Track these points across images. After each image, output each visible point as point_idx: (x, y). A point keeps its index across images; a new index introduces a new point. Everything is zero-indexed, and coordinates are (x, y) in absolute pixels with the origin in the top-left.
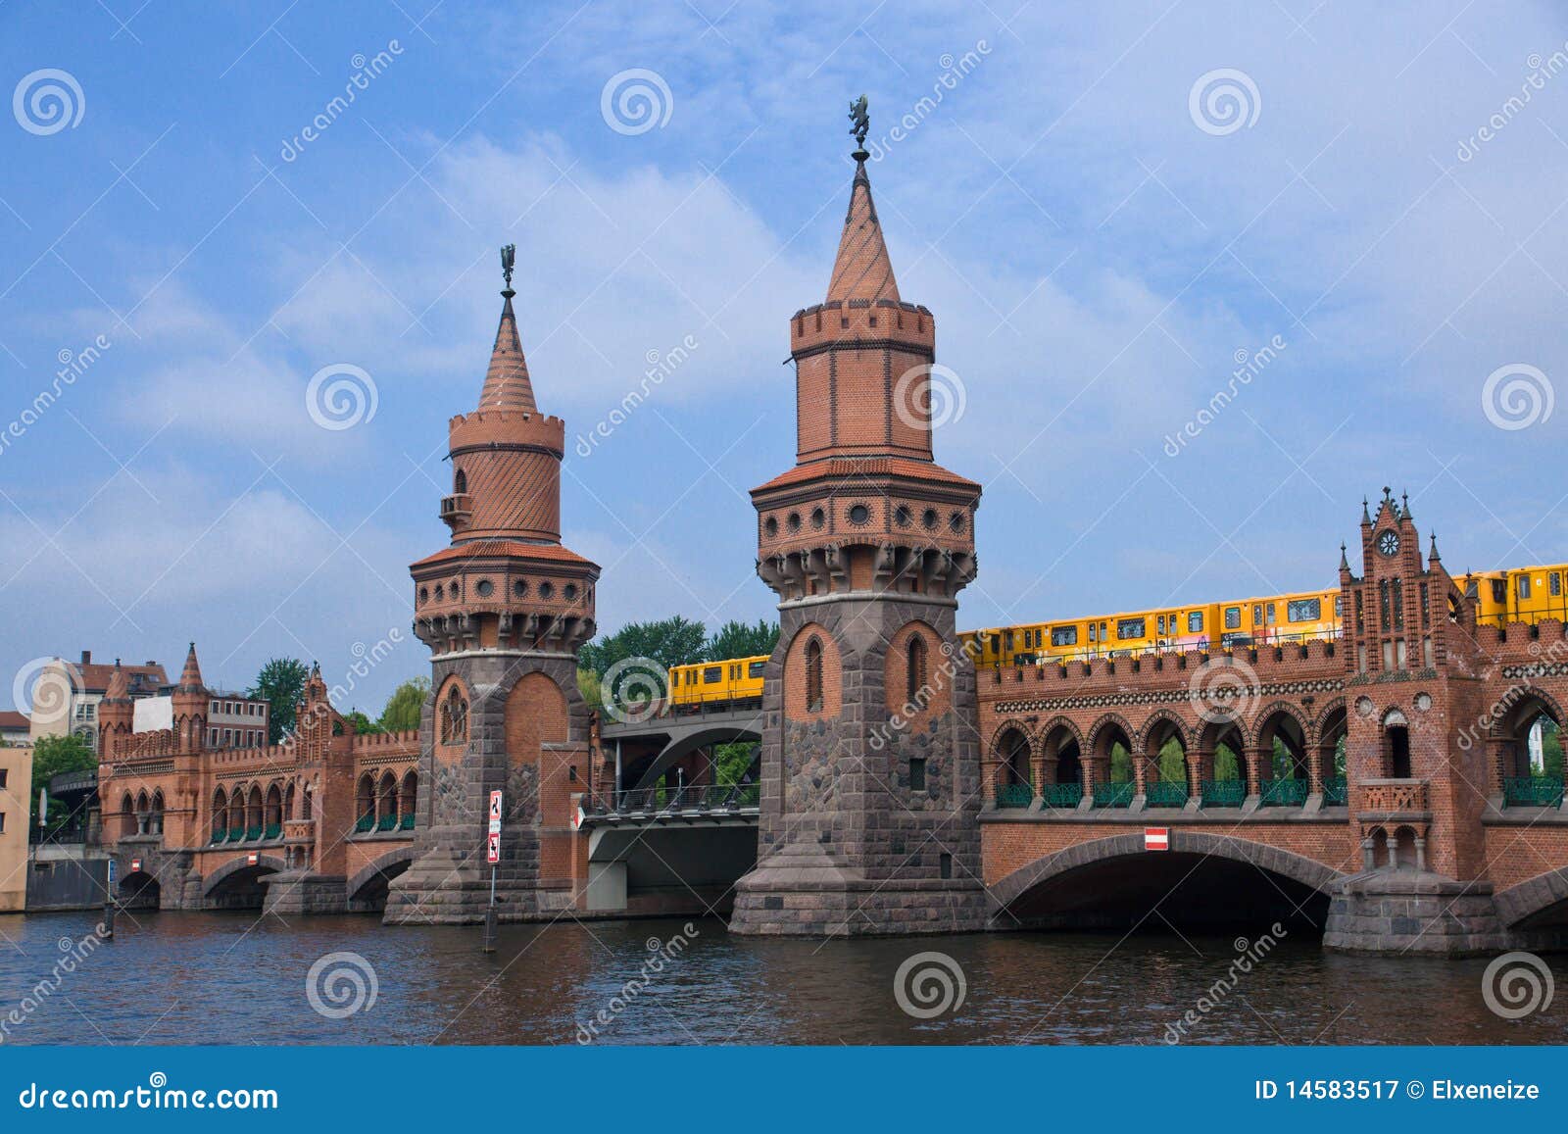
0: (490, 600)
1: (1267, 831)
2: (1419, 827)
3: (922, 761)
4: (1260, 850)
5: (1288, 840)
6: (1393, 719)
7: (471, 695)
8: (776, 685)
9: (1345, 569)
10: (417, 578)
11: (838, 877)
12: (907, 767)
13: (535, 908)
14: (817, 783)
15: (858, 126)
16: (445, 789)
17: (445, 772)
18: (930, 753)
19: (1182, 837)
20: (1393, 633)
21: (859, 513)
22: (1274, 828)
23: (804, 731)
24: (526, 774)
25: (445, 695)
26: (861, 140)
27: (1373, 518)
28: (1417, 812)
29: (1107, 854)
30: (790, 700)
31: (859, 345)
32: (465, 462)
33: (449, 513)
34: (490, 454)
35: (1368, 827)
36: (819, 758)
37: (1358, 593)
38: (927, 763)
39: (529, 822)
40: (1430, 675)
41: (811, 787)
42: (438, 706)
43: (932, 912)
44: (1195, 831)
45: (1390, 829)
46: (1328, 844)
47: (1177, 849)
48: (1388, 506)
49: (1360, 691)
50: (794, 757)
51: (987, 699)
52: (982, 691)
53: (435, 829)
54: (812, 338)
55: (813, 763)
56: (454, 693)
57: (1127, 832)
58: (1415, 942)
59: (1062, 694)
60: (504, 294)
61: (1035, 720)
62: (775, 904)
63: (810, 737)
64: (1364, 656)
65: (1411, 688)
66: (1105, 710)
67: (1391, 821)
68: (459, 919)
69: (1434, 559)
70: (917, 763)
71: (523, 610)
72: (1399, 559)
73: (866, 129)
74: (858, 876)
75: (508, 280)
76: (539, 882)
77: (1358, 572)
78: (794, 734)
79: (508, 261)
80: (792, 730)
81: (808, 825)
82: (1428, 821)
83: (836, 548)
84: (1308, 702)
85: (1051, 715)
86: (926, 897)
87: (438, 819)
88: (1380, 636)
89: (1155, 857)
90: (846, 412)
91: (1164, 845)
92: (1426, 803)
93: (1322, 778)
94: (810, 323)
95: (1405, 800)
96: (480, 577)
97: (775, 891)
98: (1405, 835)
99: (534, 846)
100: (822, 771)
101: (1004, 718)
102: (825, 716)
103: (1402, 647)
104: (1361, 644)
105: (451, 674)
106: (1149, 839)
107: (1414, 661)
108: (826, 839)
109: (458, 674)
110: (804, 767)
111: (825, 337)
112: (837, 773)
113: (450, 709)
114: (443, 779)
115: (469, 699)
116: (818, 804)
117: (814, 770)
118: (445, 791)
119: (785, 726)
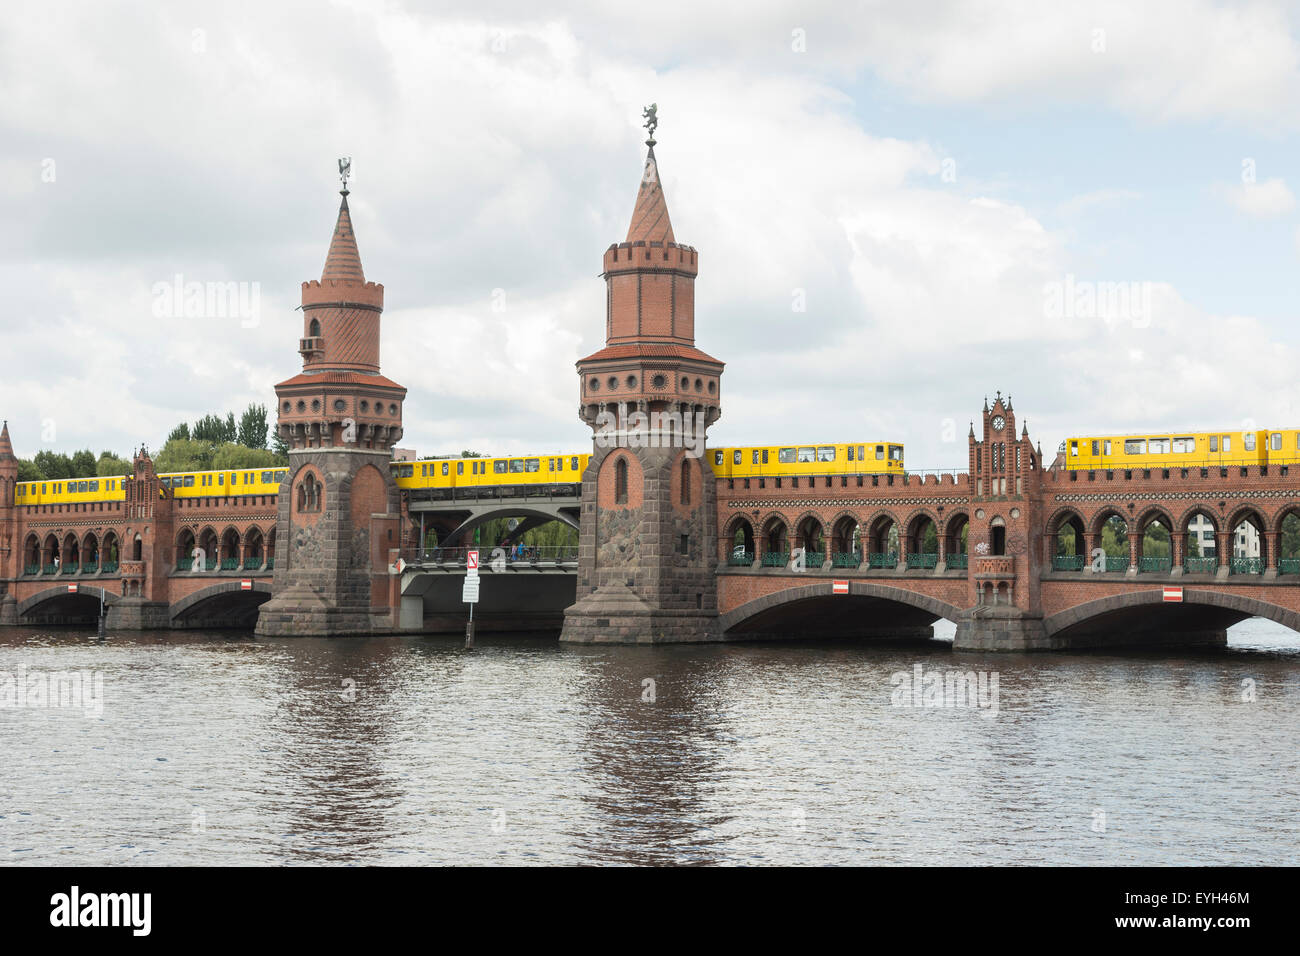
0: (344, 414)
1: (912, 583)
2: (1010, 582)
3: (687, 536)
4: (907, 594)
5: (925, 589)
6: (998, 522)
7: (327, 479)
8: (592, 486)
9: (972, 436)
10: (279, 395)
11: (643, 607)
12: (680, 540)
13: (369, 626)
14: (622, 549)
15: (650, 123)
16: (300, 543)
17: (301, 532)
18: (691, 531)
19: (857, 586)
20: (999, 474)
21: (660, 380)
22: (916, 581)
23: (612, 515)
24: (362, 535)
25: (301, 477)
26: (651, 133)
27: (990, 408)
28: (1009, 574)
29: (806, 595)
30: (603, 496)
31: (656, 271)
32: (318, 314)
33: (307, 350)
34: (339, 310)
35: (982, 582)
36: (624, 532)
37: (979, 450)
38: (689, 538)
39: (364, 568)
40: (1018, 498)
41: (617, 551)
42: (294, 485)
43: (693, 630)
44: (864, 582)
45: (995, 583)
46: (949, 591)
47: (853, 593)
48: (999, 402)
49: (978, 505)
50: (605, 532)
51: (723, 498)
52: (719, 494)
53: (292, 571)
54: (623, 263)
55: (619, 536)
56: (310, 477)
57: (820, 582)
58: (1010, 645)
59: (777, 497)
61: (757, 513)
62: (605, 624)
63: (617, 519)
64: (980, 485)
65: (1008, 505)
66: (806, 509)
67: (997, 579)
68: (325, 633)
69: (1025, 434)
70: (684, 537)
71: (366, 422)
72: (1004, 433)
73: (656, 126)
74: (656, 606)
75: (345, 183)
76: (371, 609)
77: (980, 437)
78: (604, 517)
79: (344, 168)
80: (603, 515)
81: (617, 575)
82: (1015, 579)
83: (645, 402)
84: (940, 509)
85: (768, 510)
86: (688, 621)
87: (294, 564)
88: (992, 475)
89: (840, 598)
90: (647, 313)
91: (845, 590)
92: (1014, 570)
93: (946, 552)
94: (623, 254)
95: (1004, 567)
96: (337, 397)
97: (605, 615)
98: (1003, 586)
99: (368, 584)
100: (625, 542)
101: (734, 510)
102: (629, 507)
103: (1004, 482)
104: (980, 479)
105: (307, 463)
106: (835, 587)
107: (1011, 490)
108: (631, 584)
109: (314, 464)
110: (612, 539)
111: (635, 264)
112: (638, 543)
113: (305, 488)
114: (300, 537)
115: (323, 482)
116: (624, 562)
117: (620, 541)
118: (301, 545)
119: (598, 512)
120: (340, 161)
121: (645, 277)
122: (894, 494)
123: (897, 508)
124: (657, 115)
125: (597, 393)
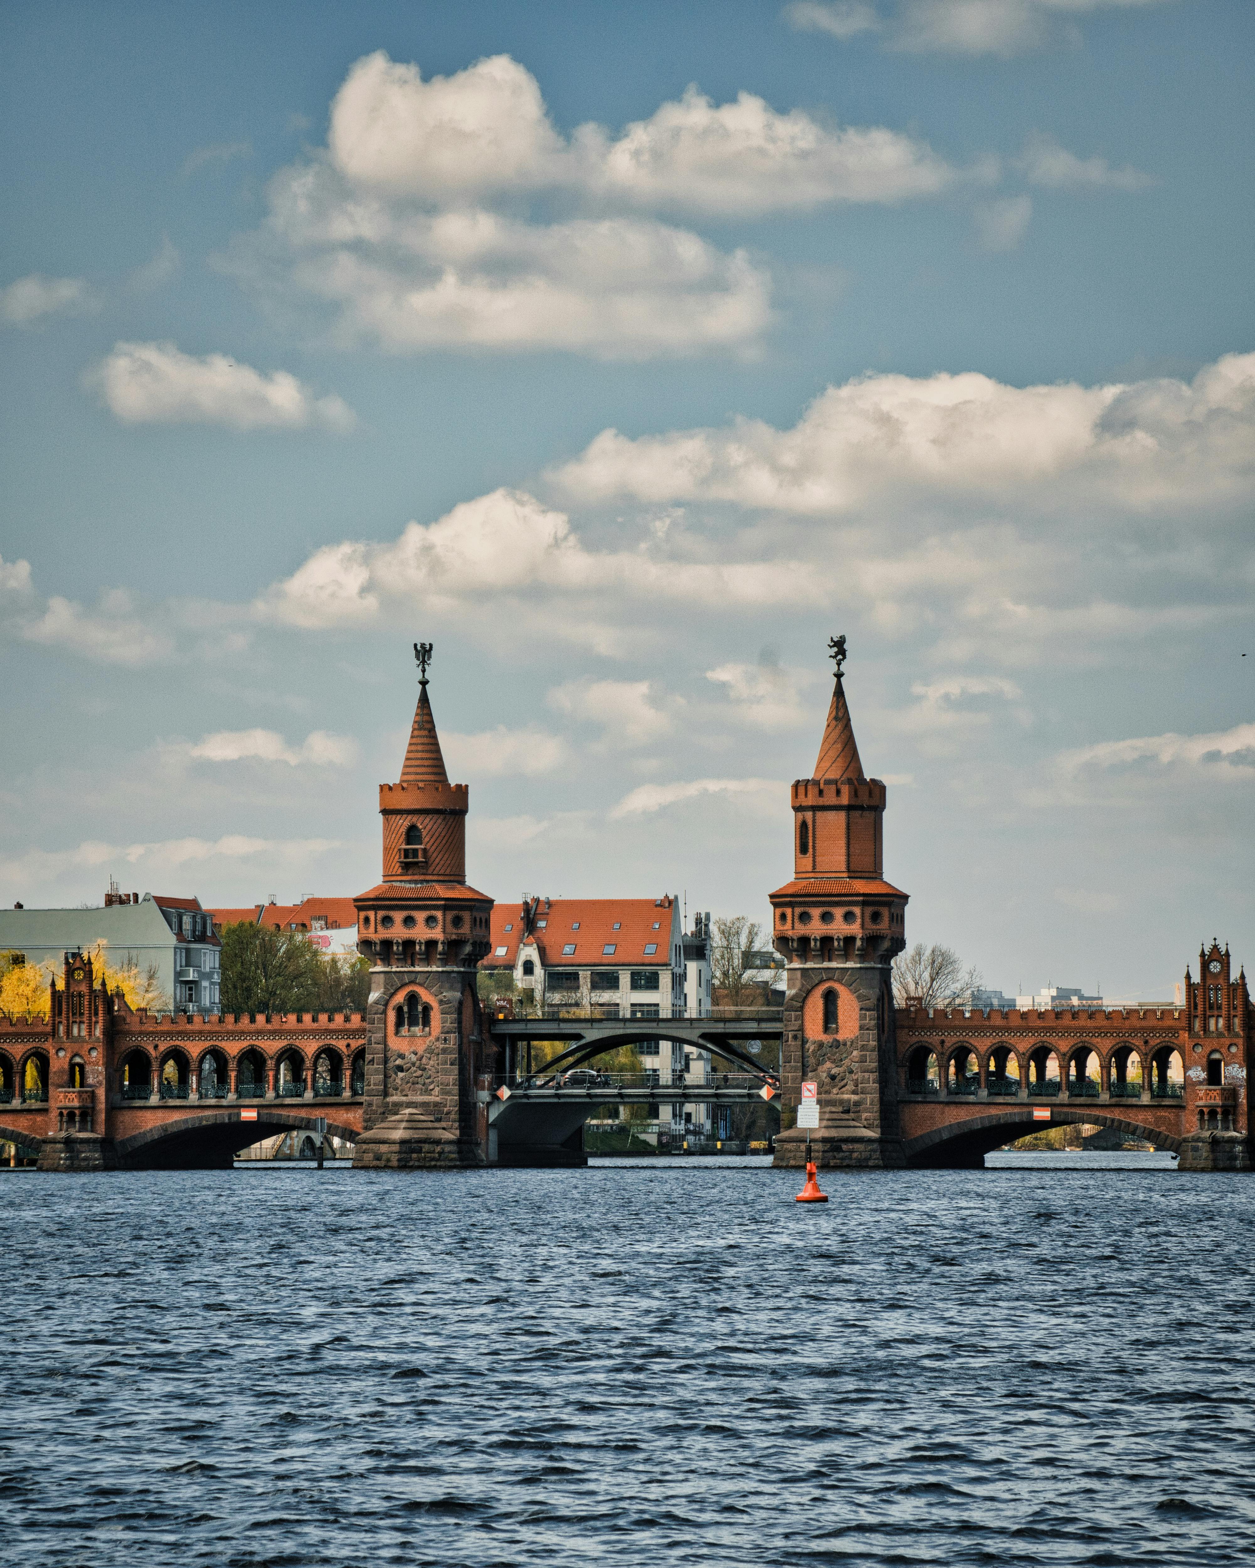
0: (461, 931)
1: (1117, 1110)
2: (1232, 1110)
4: (1112, 1121)
5: (1131, 1115)
6: (1216, 1056)
7: (437, 1001)
8: (796, 1017)
9: (1189, 977)
11: (869, 1134)
14: (833, 1078)
15: (837, 654)
16: (400, 1069)
17: (403, 1056)
19: (1059, 1113)
20: (1216, 1013)
22: (1122, 1108)
23: (821, 1045)
25: (400, 998)
26: (839, 664)
27: (1207, 953)
28: (1230, 1102)
29: (1002, 1121)
30: (809, 1026)
31: (861, 808)
33: (406, 861)
34: (442, 817)
35: (1203, 1110)
36: (834, 1062)
37: (1196, 990)
39: (468, 1095)
40: (1237, 1035)
41: (828, 1080)
44: (1065, 1110)
46: (1157, 1117)
47: (1055, 1120)
48: (1216, 947)
49: (1195, 1041)
50: (812, 1061)
52: (898, 1023)
53: (389, 1100)
55: (828, 1065)
56: (413, 998)
57: (1019, 1110)
60: (421, 683)
61: (942, 1041)
62: (839, 1149)
63: (826, 1049)
64: (1199, 1021)
65: (1226, 1041)
66: (998, 1039)
68: (458, 1164)
69: (1241, 977)
71: (476, 939)
72: (1221, 976)
73: (844, 657)
74: (879, 1132)
75: (424, 671)
77: (1197, 979)
78: (811, 1047)
79: (424, 653)
80: (810, 1044)
81: (831, 1103)
82: (1235, 1107)
83: (865, 937)
84: (1144, 1042)
85: (955, 1039)
87: (394, 1091)
88: (1209, 1014)
89: (1040, 1124)
91: (1045, 1117)
92: (1234, 1099)
95: (1227, 1096)
96: (455, 913)
98: (1225, 1113)
100: (837, 1071)
101: (915, 1039)
102: (840, 1037)
103: (1221, 1020)
104: (1197, 1016)
105: (410, 983)
106: (1035, 1114)
107: (1229, 1027)
109: (421, 985)
110: (820, 1068)
111: (845, 800)
112: (851, 1072)
113: (405, 1009)
114: (399, 1062)
115: (434, 1004)
116: (835, 1091)
117: (829, 1070)
118: (402, 1071)
119: (804, 1041)
120: (415, 645)
121: (853, 813)
122: (1096, 1028)
123: (1099, 1040)
124: (846, 646)
125: (809, 926)
